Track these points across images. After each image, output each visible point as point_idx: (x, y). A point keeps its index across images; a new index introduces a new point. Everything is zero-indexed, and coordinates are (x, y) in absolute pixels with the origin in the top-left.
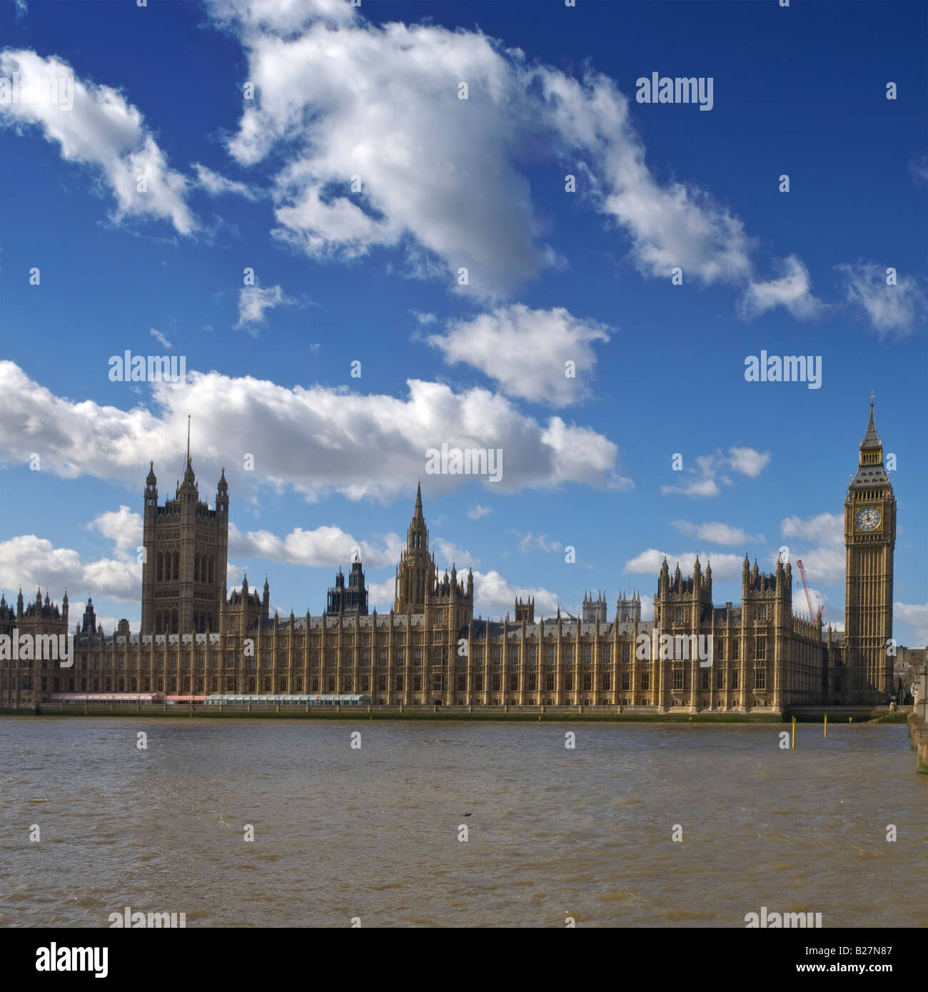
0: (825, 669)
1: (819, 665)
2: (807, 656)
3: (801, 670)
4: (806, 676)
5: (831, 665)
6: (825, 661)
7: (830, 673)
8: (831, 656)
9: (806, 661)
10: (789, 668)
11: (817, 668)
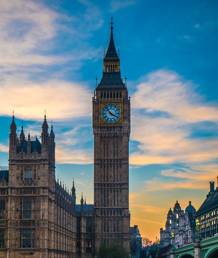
0: (79, 234)
1: (74, 230)
2: (66, 222)
3: (62, 232)
4: (65, 238)
5: (83, 230)
6: (79, 227)
7: (83, 237)
8: (84, 222)
9: (65, 225)
10: (53, 229)
11: (72, 232)
